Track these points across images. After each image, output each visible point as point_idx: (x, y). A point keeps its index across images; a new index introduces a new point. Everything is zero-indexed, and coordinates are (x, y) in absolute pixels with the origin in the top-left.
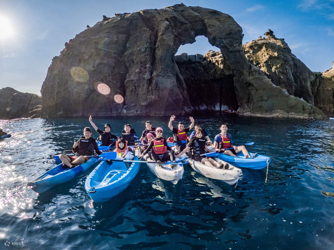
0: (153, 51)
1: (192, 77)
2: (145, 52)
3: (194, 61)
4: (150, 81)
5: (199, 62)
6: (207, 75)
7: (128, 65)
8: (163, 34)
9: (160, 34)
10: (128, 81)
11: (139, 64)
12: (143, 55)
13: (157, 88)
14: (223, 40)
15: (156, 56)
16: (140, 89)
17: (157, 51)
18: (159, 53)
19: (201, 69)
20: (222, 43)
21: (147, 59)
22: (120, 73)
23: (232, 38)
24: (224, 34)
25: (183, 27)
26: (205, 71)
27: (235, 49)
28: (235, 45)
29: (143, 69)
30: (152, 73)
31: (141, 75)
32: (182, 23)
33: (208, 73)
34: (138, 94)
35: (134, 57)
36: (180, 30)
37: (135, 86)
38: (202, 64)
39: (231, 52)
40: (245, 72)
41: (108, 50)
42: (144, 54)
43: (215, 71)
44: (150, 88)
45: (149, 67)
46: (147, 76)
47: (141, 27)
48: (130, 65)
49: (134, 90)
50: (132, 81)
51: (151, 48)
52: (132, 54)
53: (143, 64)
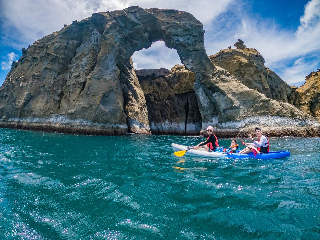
1: (156, 93)
3: (158, 76)
5: (163, 77)
6: (171, 90)
10: (66, 87)
11: (80, 67)
12: (85, 58)
13: (88, 93)
19: (165, 84)
20: (178, 40)
21: (88, 61)
23: (190, 35)
24: (180, 30)
26: (169, 85)
29: (82, 73)
31: (78, 79)
33: (172, 88)
34: (69, 101)
35: (79, 62)
37: (70, 92)
41: (55, 55)
43: (180, 85)
44: (82, 93)
45: (86, 70)
47: (92, 31)
50: (69, 86)
51: (95, 50)
52: (78, 59)
53: (83, 67)
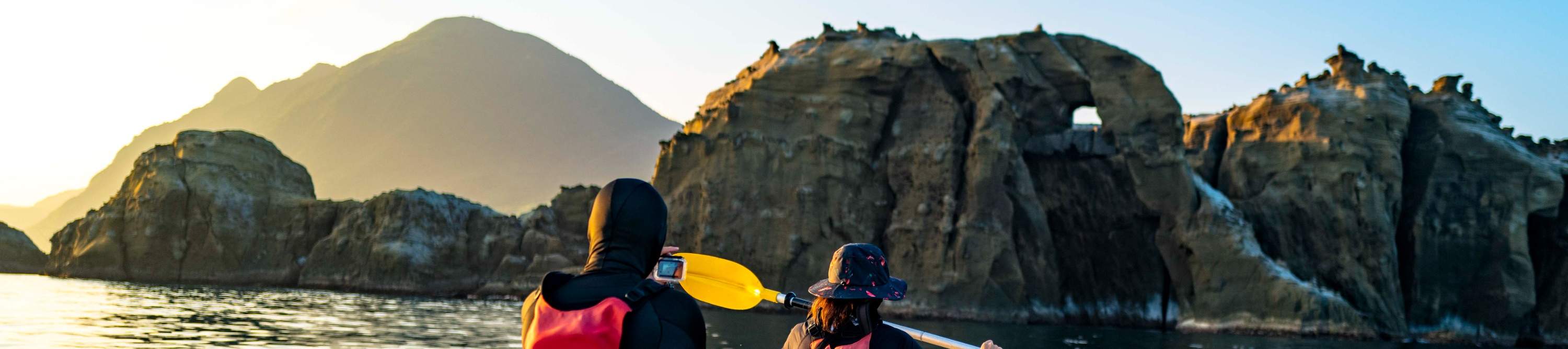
0: (961, 158)
1: (1079, 204)
2: (941, 162)
3: (1087, 148)
4: (952, 236)
5: (1102, 157)
7: (895, 188)
8: (987, 126)
9: (979, 124)
10: (896, 230)
11: (926, 189)
12: (936, 169)
13: (967, 256)
14: (1131, 139)
15: (969, 178)
16: (928, 253)
17: (969, 162)
18: (977, 171)
20: (1128, 144)
21: (945, 180)
22: (873, 205)
23: (1155, 131)
24: (1133, 124)
25: (1037, 98)
27: (1160, 160)
28: (1162, 148)
29: (934, 204)
30: (955, 219)
31: (930, 219)
32: (1037, 89)
34: (920, 266)
35: (914, 169)
36: (1029, 107)
37: (914, 246)
38: (1109, 164)
39: (1149, 167)
40: (1181, 219)
41: (846, 143)
42: (939, 166)
44: (951, 253)
45: (950, 205)
46: (945, 225)
47: (933, 89)
48: (901, 187)
49: (911, 253)
50: (908, 231)
51: (956, 152)
52: (908, 158)
53: (936, 192)
